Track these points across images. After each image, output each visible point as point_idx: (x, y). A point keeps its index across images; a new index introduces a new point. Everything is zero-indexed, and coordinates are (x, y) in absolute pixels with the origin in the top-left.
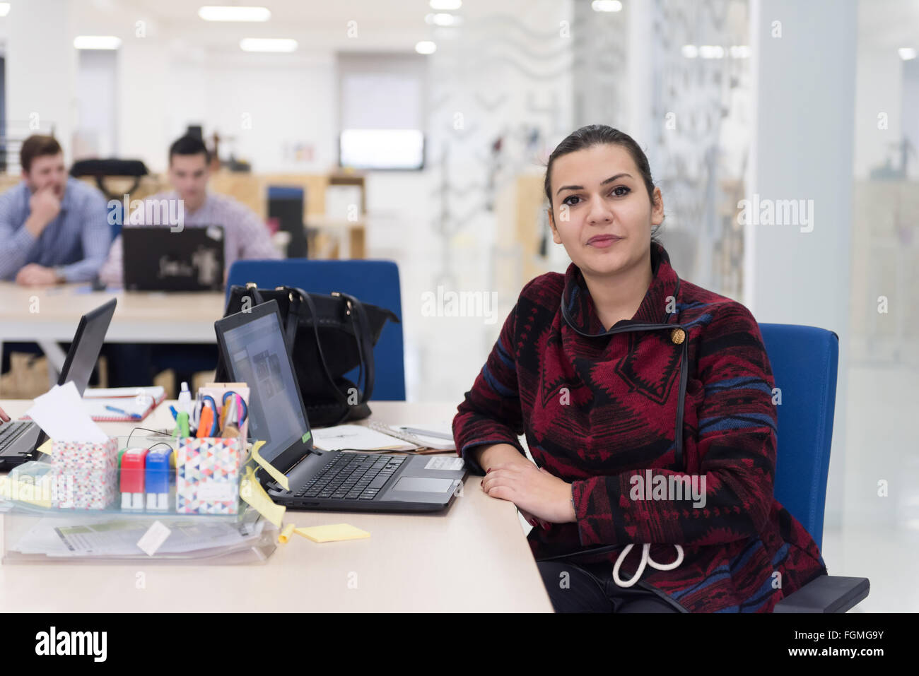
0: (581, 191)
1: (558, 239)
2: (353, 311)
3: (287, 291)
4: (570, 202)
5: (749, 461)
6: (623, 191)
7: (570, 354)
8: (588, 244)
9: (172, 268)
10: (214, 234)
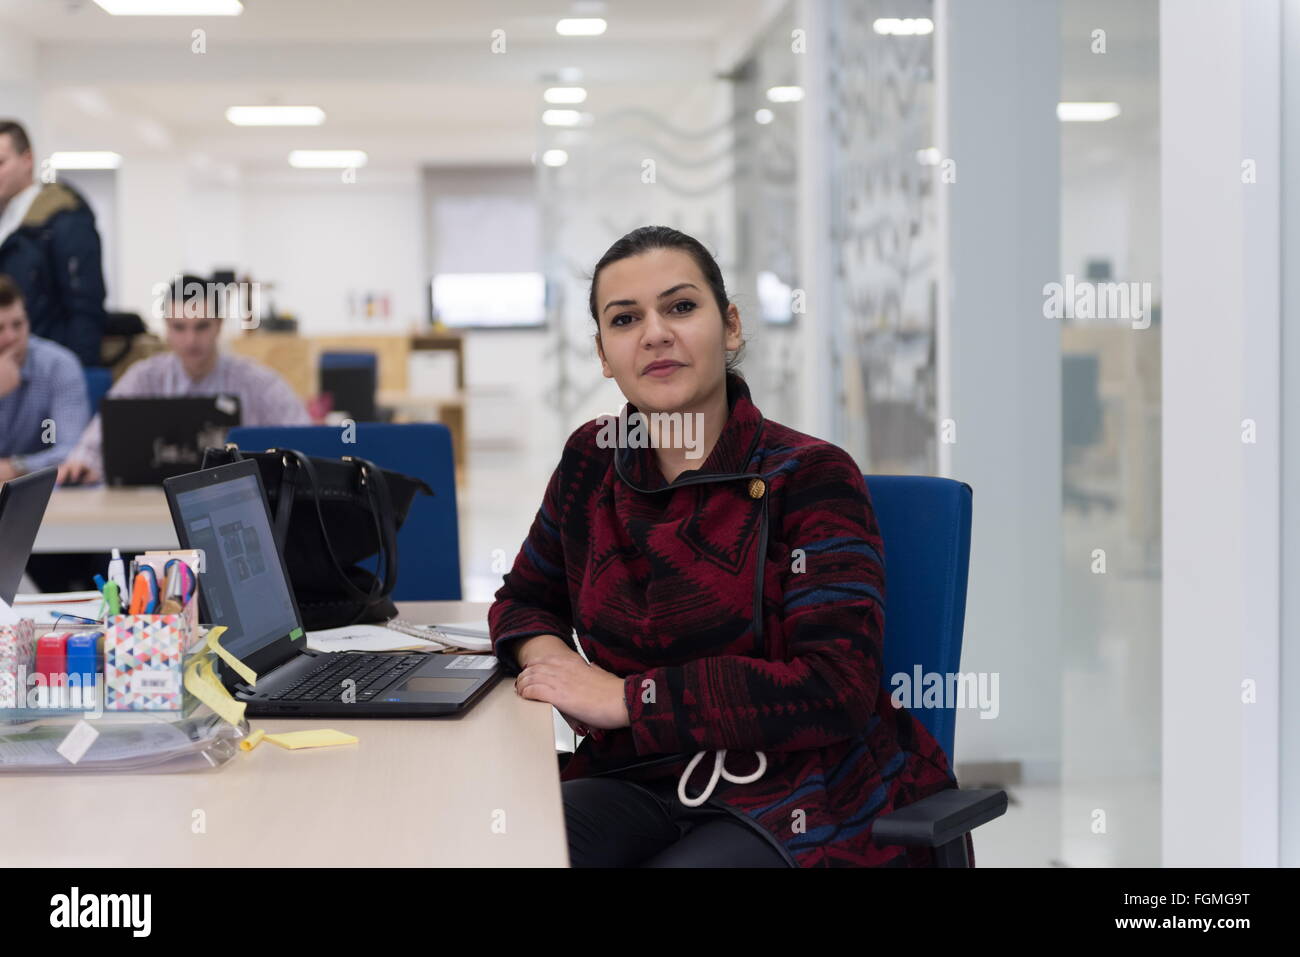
0: (631, 308)
1: (609, 372)
2: (370, 480)
3: (280, 454)
4: (620, 322)
5: (846, 642)
6: (686, 307)
7: (623, 516)
8: (644, 374)
9: (170, 454)
10: (227, 406)
